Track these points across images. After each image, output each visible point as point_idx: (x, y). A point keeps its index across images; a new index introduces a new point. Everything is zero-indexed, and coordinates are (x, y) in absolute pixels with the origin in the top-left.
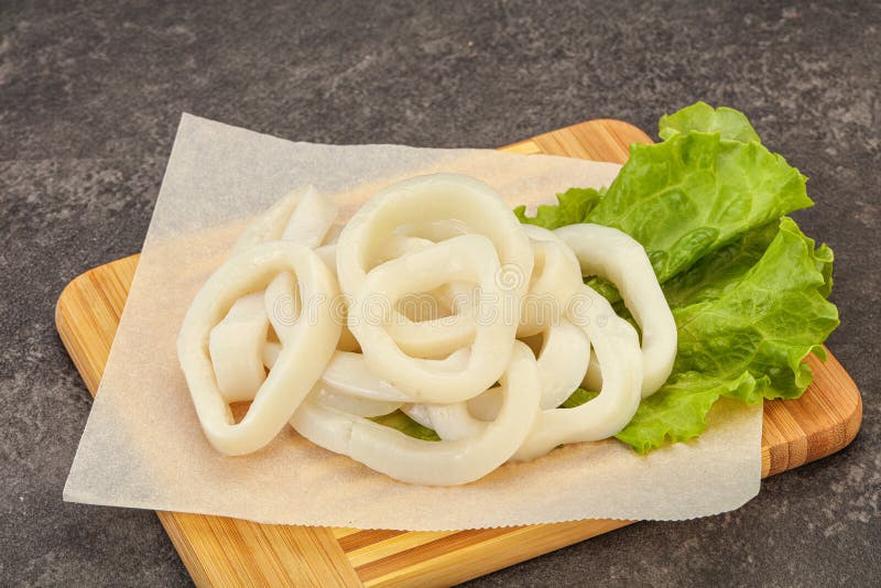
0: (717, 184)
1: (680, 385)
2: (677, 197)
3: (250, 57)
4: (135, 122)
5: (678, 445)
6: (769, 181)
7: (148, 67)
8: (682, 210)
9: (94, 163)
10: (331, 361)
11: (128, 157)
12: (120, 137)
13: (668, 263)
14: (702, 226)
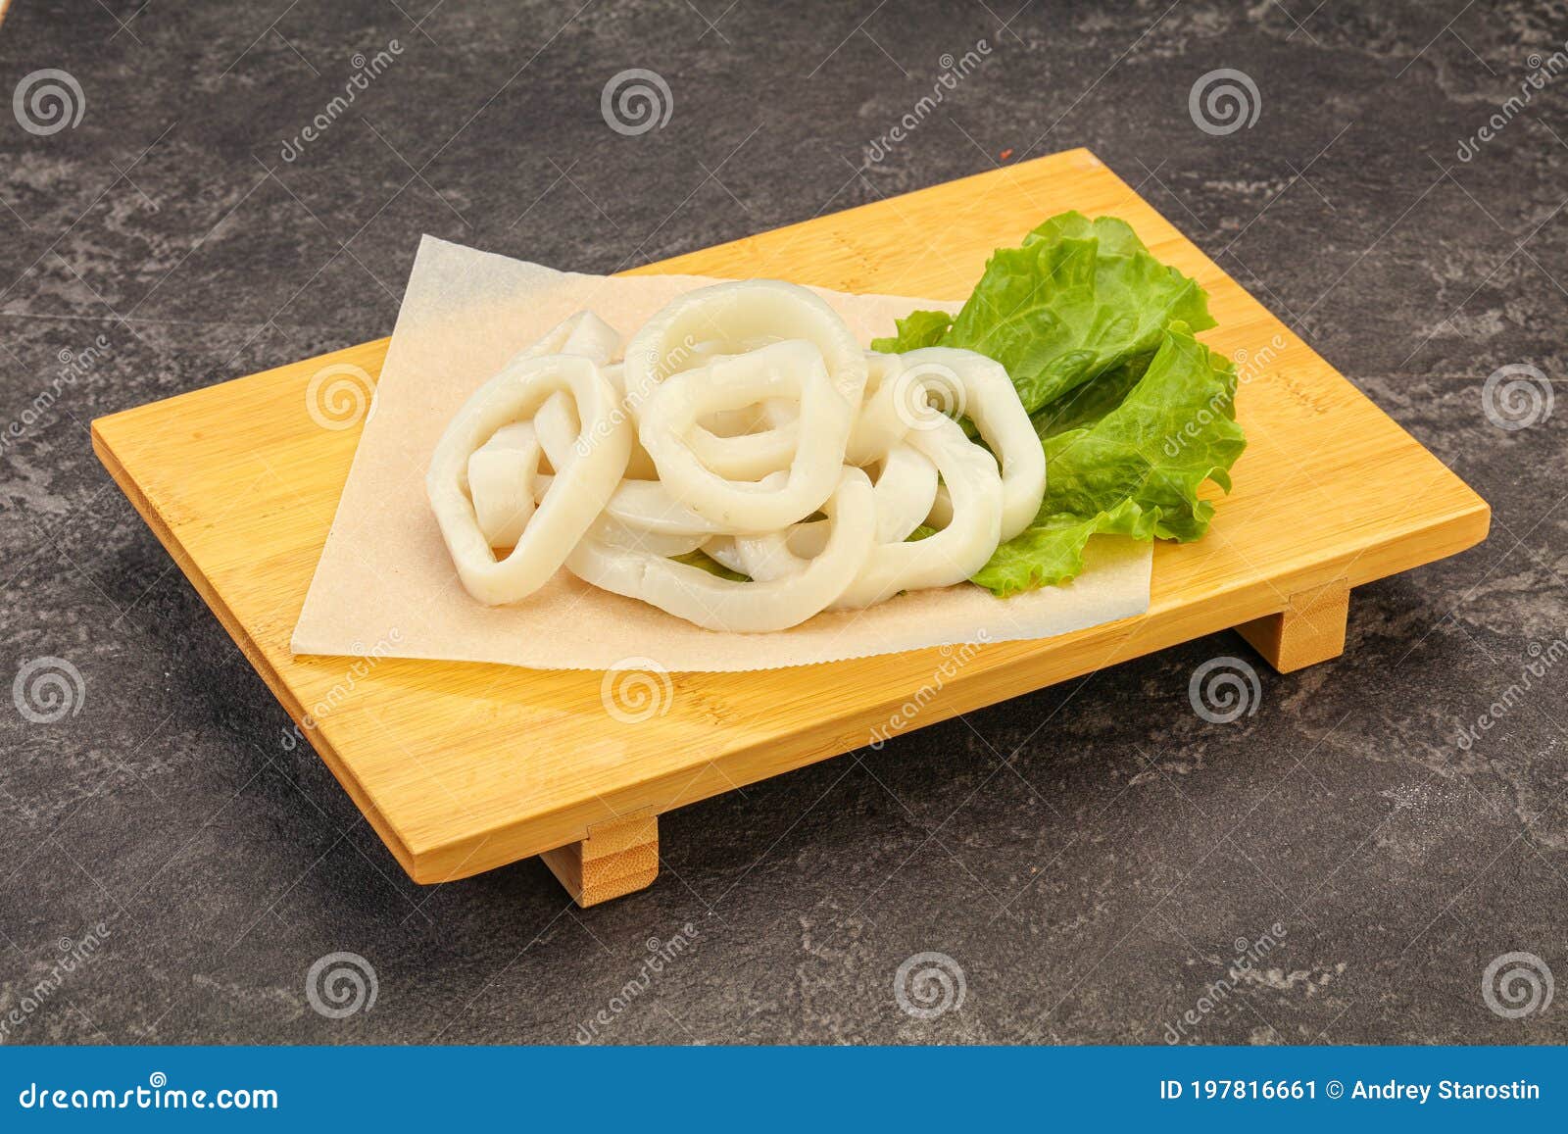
0: (1096, 304)
1: (1050, 527)
2: (1047, 318)
3: (534, 229)
4: (377, 291)
5: (1048, 589)
6: (1160, 297)
7: (405, 232)
8: (1050, 334)
9: (319, 332)
10: (618, 490)
11: (361, 328)
12: (355, 306)
13: (1034, 392)
14: (1079, 348)
